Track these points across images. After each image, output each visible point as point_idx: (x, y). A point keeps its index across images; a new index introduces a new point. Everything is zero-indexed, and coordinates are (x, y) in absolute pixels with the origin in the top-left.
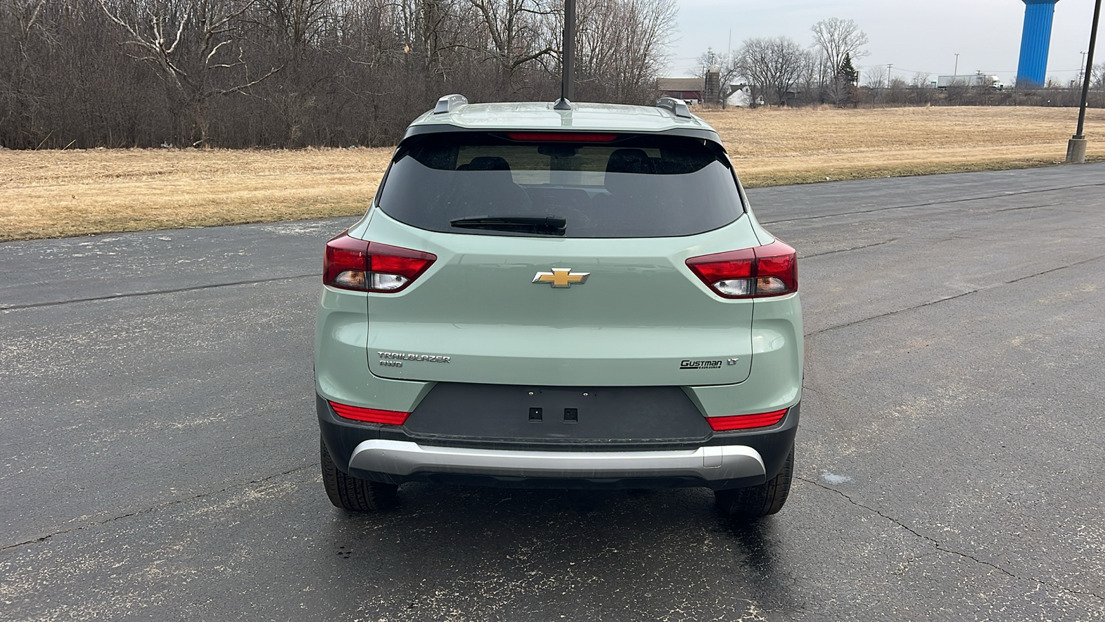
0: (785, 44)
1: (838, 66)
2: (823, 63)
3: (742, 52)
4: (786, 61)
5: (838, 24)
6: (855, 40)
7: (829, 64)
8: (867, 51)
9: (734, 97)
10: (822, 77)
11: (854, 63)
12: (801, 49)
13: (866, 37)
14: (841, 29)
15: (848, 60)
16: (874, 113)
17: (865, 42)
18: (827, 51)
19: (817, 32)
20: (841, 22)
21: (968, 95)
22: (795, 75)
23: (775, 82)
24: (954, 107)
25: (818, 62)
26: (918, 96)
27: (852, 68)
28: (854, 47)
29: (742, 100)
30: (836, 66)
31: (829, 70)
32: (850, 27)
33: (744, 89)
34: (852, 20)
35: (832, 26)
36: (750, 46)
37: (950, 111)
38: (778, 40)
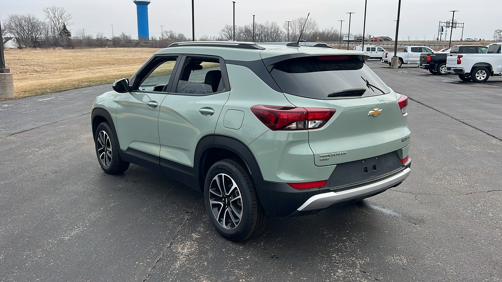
0: (31, 18)
1: (60, 29)
2: (52, 28)
3: (8, 21)
4: (33, 26)
5: (57, 9)
6: (66, 17)
7: (55, 28)
8: (73, 23)
9: (8, 43)
10: (53, 34)
11: (68, 28)
12: (39, 20)
13: (71, 16)
14: (58, 12)
15: (65, 26)
16: (84, 51)
17: (71, 18)
18: (53, 22)
19: (47, 13)
20: (58, 8)
21: (122, 43)
22: (39, 33)
23: (29, 36)
24: (117, 48)
25: (50, 27)
26: (101, 43)
27: (67, 30)
28: (66, 20)
29: (13, 45)
30: (59, 29)
31: (56, 31)
32: (63, 11)
33: (13, 39)
34: (63, 8)
35: (54, 10)
36: (12, 18)
37: (117, 50)
38: (27, 15)
